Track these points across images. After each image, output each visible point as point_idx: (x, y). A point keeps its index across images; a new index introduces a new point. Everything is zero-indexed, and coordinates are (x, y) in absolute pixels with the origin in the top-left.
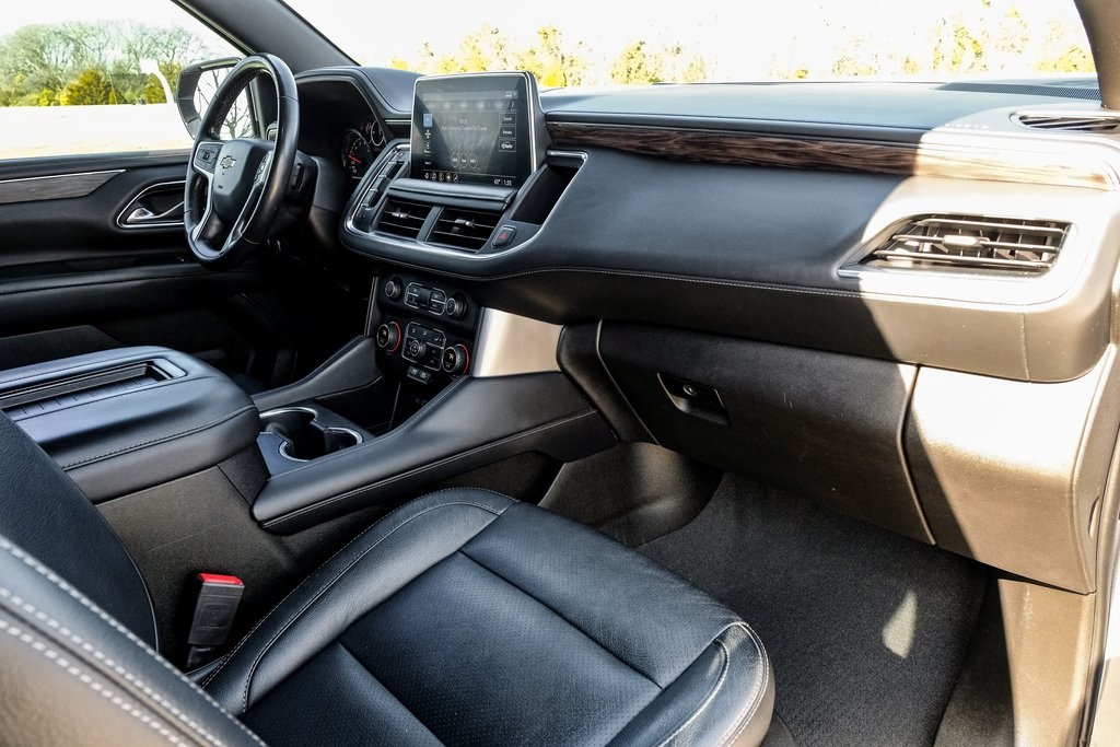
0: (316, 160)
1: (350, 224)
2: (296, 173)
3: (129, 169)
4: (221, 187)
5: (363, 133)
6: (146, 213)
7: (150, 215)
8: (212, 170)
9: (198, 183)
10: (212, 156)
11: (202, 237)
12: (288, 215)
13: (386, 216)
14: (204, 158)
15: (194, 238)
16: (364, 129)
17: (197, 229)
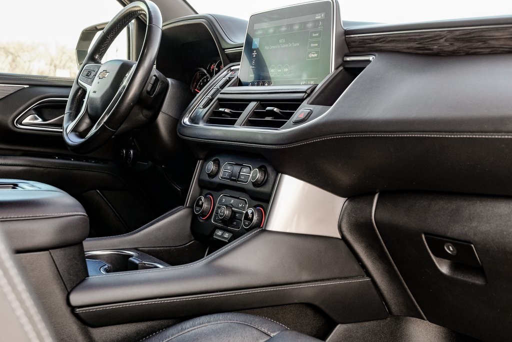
0: (169, 80)
1: (186, 120)
2: (152, 82)
3: (31, 85)
4: (95, 92)
5: (208, 71)
6: (36, 119)
7: (40, 121)
8: (90, 84)
9: (79, 93)
10: (93, 74)
11: (74, 130)
12: (141, 116)
13: (215, 113)
14: (87, 75)
15: (68, 131)
16: (210, 68)
17: (72, 125)
